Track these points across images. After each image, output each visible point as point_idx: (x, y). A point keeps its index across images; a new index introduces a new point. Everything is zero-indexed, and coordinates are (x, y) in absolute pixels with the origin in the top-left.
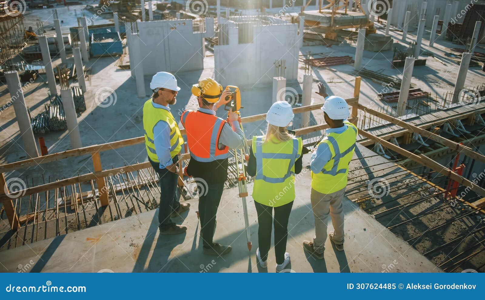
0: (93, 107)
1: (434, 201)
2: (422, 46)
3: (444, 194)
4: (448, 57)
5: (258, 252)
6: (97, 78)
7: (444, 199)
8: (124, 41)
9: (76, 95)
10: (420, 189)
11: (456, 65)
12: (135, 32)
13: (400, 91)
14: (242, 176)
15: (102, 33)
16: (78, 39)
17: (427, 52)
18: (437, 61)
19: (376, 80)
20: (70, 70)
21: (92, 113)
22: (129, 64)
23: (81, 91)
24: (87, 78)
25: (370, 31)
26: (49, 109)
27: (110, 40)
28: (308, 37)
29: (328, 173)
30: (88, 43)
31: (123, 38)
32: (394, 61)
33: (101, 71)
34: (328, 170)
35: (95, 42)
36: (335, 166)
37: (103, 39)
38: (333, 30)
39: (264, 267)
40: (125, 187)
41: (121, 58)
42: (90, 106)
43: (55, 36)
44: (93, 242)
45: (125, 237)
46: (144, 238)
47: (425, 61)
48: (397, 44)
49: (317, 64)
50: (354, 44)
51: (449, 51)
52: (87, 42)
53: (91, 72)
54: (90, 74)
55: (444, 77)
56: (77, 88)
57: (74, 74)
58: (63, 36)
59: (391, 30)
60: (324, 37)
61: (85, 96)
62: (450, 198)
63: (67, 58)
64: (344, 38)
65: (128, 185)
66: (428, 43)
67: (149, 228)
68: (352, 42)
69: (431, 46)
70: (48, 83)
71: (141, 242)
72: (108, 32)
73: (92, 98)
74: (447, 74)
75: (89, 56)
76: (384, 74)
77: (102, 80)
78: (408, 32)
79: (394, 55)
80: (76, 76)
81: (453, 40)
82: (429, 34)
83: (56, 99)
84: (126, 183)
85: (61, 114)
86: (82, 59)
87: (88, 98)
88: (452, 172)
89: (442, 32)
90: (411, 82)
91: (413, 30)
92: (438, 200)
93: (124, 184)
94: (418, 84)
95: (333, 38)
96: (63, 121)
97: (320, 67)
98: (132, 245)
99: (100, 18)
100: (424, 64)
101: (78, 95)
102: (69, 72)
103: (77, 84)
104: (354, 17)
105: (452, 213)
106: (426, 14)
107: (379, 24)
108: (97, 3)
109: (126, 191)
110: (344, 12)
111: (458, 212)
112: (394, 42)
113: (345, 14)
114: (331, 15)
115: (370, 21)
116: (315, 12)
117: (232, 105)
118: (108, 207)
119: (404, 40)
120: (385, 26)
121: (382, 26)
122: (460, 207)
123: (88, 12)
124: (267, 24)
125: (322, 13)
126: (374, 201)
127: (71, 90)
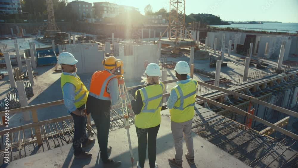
0: (38, 94)
1: (240, 131)
2: (224, 56)
3: (244, 127)
4: (238, 61)
5: (138, 164)
6: (41, 78)
7: (245, 130)
9: (27, 87)
10: (231, 125)
11: (242, 65)
12: (64, 50)
13: (215, 79)
14: (126, 115)
15: (45, 52)
16: (30, 56)
17: (227, 60)
18: (233, 64)
19: (201, 74)
20: (24, 73)
21: (37, 97)
22: (61, 69)
23: (30, 84)
24: (35, 78)
25: (197, 49)
26: (9, 95)
27: (50, 56)
28: (164, 53)
31: (57, 55)
32: (211, 64)
33: (44, 74)
34: (177, 107)
35: (40, 57)
36: (182, 104)
37: (45, 56)
38: (177, 49)
40: (54, 134)
41: (56, 66)
42: (36, 94)
43: (15, 54)
44: (29, 165)
45: (51, 160)
47: (227, 64)
48: (211, 55)
49: (169, 67)
50: (188, 56)
51: (238, 59)
52: (35, 57)
53: (37, 74)
55: (237, 72)
56: (28, 83)
57: (27, 75)
58: (20, 54)
59: (207, 49)
60: (172, 53)
63: (23, 67)
64: (183, 53)
65: (57, 133)
66: (227, 55)
68: (188, 55)
69: (229, 56)
70: (10, 81)
71: (62, 163)
72: (48, 52)
73: (38, 88)
74: (238, 70)
75: (36, 65)
76: (206, 71)
77: (44, 78)
78: (217, 49)
79: (210, 61)
80: (27, 77)
81: (240, 53)
82: (227, 50)
83: (14, 90)
84: (55, 132)
85: (17, 99)
86: (32, 67)
87: (35, 89)
88: (248, 113)
89: (234, 49)
90: (220, 74)
91: (219, 48)
92: (242, 131)
93: (53, 132)
94: (224, 76)
95: (177, 53)
96: (19, 102)
98: (56, 165)
99: (44, 45)
100: (227, 65)
101: (29, 87)
102: (23, 75)
103: (28, 81)
104: (187, 41)
105: (250, 137)
106: (225, 39)
107: (201, 46)
108: (42, 37)
109: (55, 136)
110: (182, 39)
111: (253, 136)
112: (210, 55)
113: (183, 40)
114: (175, 41)
115: (196, 44)
116: (166, 39)
117: (119, 71)
118: (42, 146)
119: (215, 54)
120: (205, 47)
121: (203, 47)
122: (254, 133)
123: (37, 41)
124: (140, 44)
125: (170, 40)
126: (206, 133)
127: (24, 84)
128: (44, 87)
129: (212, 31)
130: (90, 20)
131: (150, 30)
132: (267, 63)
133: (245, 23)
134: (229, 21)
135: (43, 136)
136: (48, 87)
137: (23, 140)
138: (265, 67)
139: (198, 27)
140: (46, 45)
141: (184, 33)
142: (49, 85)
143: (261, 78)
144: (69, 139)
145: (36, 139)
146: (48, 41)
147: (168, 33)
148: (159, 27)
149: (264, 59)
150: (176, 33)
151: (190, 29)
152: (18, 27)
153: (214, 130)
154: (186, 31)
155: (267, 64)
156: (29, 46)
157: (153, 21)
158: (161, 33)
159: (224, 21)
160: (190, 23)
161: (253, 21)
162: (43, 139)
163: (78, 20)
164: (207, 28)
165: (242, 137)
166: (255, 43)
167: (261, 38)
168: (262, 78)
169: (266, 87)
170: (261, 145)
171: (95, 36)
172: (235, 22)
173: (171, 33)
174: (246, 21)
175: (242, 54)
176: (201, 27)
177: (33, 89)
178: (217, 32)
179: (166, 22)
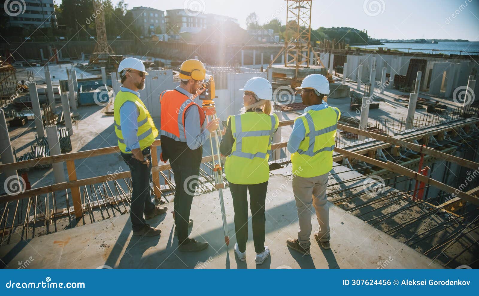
0: (78, 148)
1: (403, 204)
2: (374, 93)
3: (411, 198)
4: (397, 101)
5: (236, 246)
6: (84, 123)
7: (412, 201)
8: (111, 93)
9: (62, 136)
10: (388, 194)
11: (404, 108)
14: (218, 167)
15: (90, 85)
16: (67, 90)
17: (379, 98)
18: (388, 105)
20: (59, 116)
23: (67, 133)
24: (74, 123)
26: (35, 149)
28: (276, 87)
29: (304, 153)
30: (77, 93)
32: (352, 105)
33: (89, 117)
34: (304, 151)
35: (83, 92)
36: (311, 145)
37: (91, 90)
38: (298, 81)
39: (242, 260)
40: (102, 203)
41: (107, 106)
42: (76, 147)
43: (45, 87)
44: (61, 244)
45: (96, 238)
46: (117, 238)
47: (378, 105)
48: (353, 92)
49: (285, 109)
51: (397, 97)
52: (75, 92)
53: (77, 118)
54: (78, 120)
55: (396, 118)
56: (64, 130)
57: (62, 120)
58: (53, 87)
59: (346, 82)
60: (290, 87)
61: (72, 138)
62: (418, 200)
63: (56, 107)
65: (106, 201)
67: (122, 230)
69: (382, 93)
70: (36, 128)
71: (113, 242)
72: (96, 84)
73: (78, 139)
74: (396, 115)
75: (77, 104)
76: (345, 116)
77: (88, 125)
78: (361, 83)
79: (352, 100)
80: (64, 122)
81: (400, 89)
83: (43, 140)
84: (104, 200)
85: (47, 154)
86: (71, 108)
87: (74, 140)
88: (418, 173)
90: (368, 121)
91: (365, 82)
92: (407, 203)
93: (102, 200)
94: (374, 123)
97: (287, 111)
98: (103, 246)
99: (89, 74)
100: (378, 107)
101: (65, 136)
102: (57, 118)
103: (65, 128)
104: (314, 69)
105: (421, 212)
106: (376, 65)
107: (337, 77)
108: (87, 62)
109: (103, 206)
110: (306, 66)
111: (427, 212)
112: (350, 91)
113: (308, 67)
114: (295, 68)
115: (328, 74)
116: (281, 66)
117: (207, 94)
118: (82, 218)
119: (358, 89)
120: (342, 78)
121: (340, 79)
122: (428, 207)
123: (78, 69)
124: (240, 72)
125: (287, 67)
126: (347, 205)
127: (58, 132)
128: (88, 138)
129: (354, 53)
130: (161, 36)
131: (255, 52)
132: (444, 104)
133: (408, 42)
134: (382, 40)
135: (83, 206)
136: (94, 138)
137: (53, 210)
138: (442, 110)
139: (331, 47)
140: (93, 74)
141: (309, 55)
142: (96, 134)
143: (437, 124)
144: (125, 210)
145: (73, 210)
146: (95, 68)
147: (283, 57)
148: (269, 47)
149: (440, 98)
150: (296, 56)
151: (319, 51)
152: (50, 47)
153: (362, 200)
154: (313, 53)
155: (445, 106)
156: (67, 76)
157: (260, 39)
158: (272, 56)
159: (374, 39)
160: (318, 42)
161: (421, 38)
162: (84, 209)
163: (142, 37)
164: (346, 49)
165: (409, 212)
166: (425, 71)
167: (435, 64)
168: (439, 124)
169: (446, 138)
170: (441, 226)
171: (169, 62)
172: (392, 40)
173: (289, 55)
174: (410, 39)
175: (403, 90)
176: (336, 47)
177: (71, 141)
178: (362, 55)
179: (280, 41)
